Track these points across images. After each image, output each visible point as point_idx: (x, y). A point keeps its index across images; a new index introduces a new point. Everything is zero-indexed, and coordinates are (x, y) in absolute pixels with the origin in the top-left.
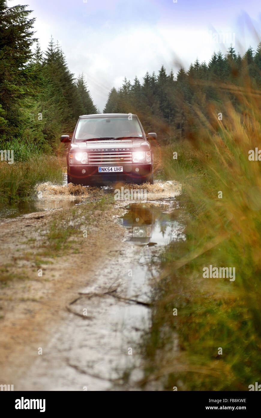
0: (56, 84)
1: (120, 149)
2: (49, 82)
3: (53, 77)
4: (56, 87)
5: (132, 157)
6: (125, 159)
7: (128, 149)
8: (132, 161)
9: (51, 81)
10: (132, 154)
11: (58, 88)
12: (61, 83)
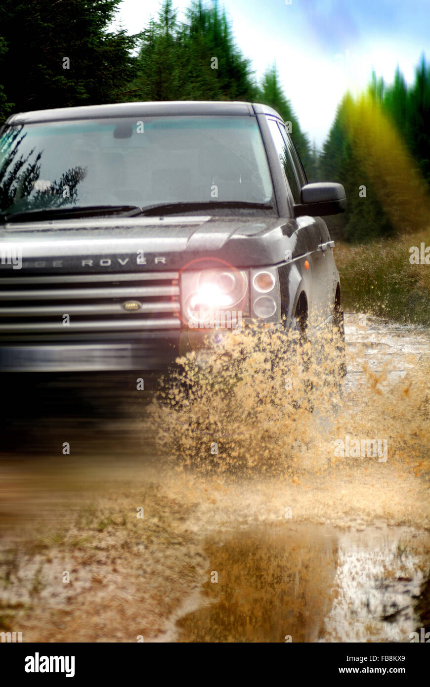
0: (208, 84)
1: (123, 256)
2: (193, 79)
3: (202, 66)
4: (209, 90)
5: (178, 299)
6: (147, 307)
7: (163, 260)
8: (180, 314)
9: (197, 77)
10: (179, 280)
11: (212, 92)
12: (219, 82)
